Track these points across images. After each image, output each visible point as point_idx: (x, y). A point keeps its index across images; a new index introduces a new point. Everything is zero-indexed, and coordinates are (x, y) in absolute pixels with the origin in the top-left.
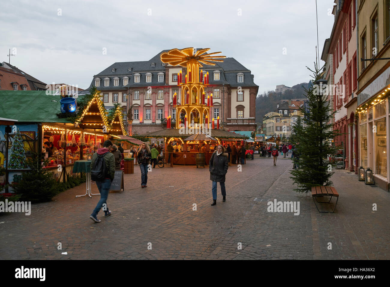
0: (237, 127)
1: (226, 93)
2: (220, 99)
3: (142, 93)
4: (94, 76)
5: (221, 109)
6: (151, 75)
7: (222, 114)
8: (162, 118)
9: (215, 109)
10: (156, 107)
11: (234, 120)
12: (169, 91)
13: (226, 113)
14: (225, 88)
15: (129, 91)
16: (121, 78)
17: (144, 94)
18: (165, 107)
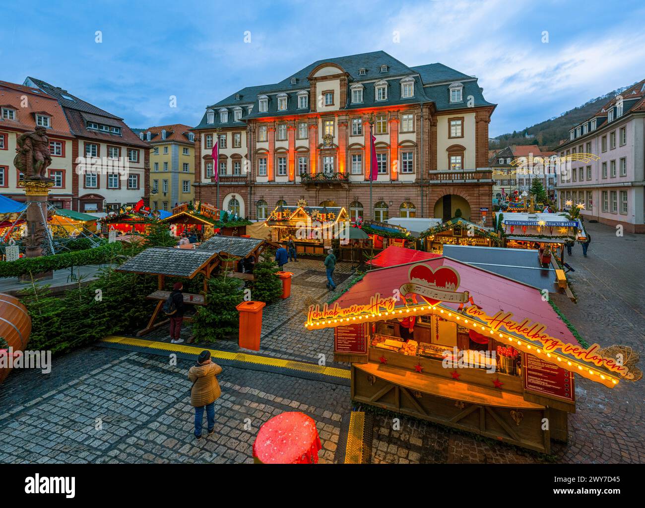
0: (452, 188)
1: (427, 120)
2: (415, 134)
3: (271, 129)
4: (207, 107)
5: (417, 154)
6: (286, 97)
7: (420, 162)
9: (405, 154)
10: (295, 152)
11: (443, 174)
12: (317, 122)
13: (427, 160)
14: (424, 110)
15: (248, 126)
16: (246, 108)
18: (311, 152)
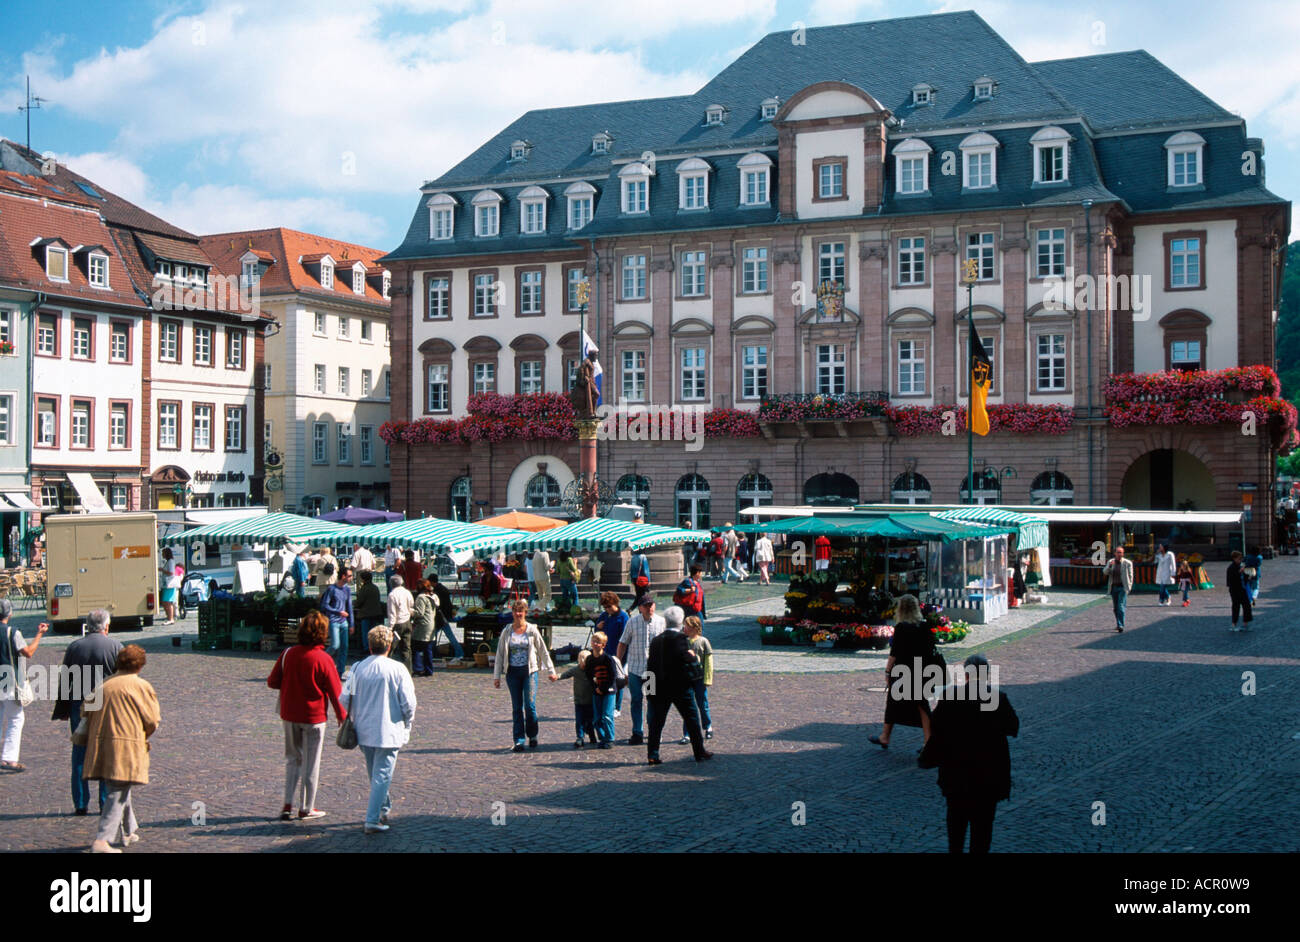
0: (1167, 434)
1: (1104, 247)
3: (661, 265)
4: (422, 185)
5: (1077, 339)
6: (703, 169)
7: (1085, 362)
8: (762, 392)
9: (1043, 340)
10: (732, 333)
12: (798, 249)
13: (1103, 356)
14: (1095, 221)
15: (593, 255)
16: (557, 190)
17: (671, 272)
18: (779, 332)
